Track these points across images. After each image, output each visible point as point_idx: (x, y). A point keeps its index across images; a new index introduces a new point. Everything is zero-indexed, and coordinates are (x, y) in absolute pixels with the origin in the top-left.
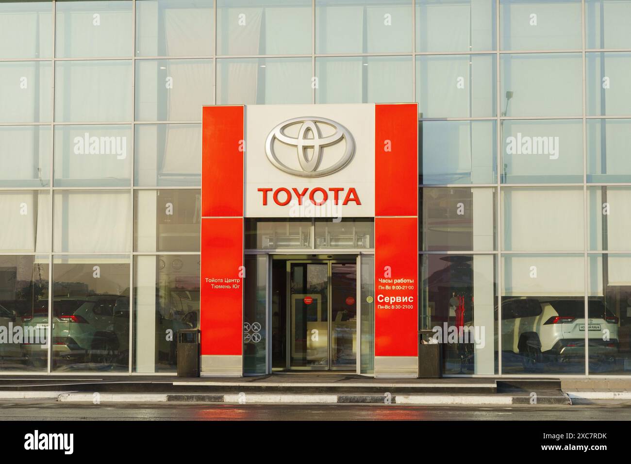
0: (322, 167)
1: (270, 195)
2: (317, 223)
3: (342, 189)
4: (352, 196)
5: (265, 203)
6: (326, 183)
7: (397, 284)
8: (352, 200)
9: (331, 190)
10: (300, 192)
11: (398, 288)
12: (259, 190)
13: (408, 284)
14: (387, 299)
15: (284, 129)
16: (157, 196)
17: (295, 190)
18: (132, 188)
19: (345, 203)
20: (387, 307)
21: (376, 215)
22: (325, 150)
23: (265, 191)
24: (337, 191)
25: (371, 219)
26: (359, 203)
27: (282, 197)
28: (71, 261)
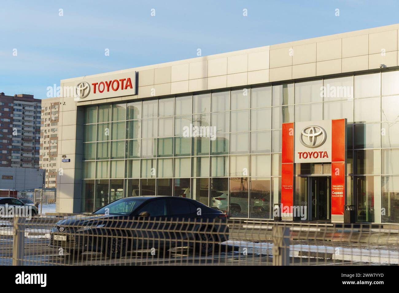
0: (316, 144)
1: (302, 154)
2: (324, 165)
3: (323, 152)
4: (325, 155)
5: (300, 158)
6: (318, 150)
7: (338, 187)
8: (326, 156)
9: (319, 152)
10: (310, 153)
11: (338, 189)
12: (298, 153)
13: (341, 187)
14: (335, 193)
15: (305, 131)
16: (279, 156)
17: (309, 153)
18: (271, 153)
19: (324, 157)
20: (335, 196)
21: (332, 161)
22: (317, 137)
23: (300, 153)
24: (321, 153)
25: (330, 163)
26: (328, 157)
27: (305, 155)
28: (258, 179)
